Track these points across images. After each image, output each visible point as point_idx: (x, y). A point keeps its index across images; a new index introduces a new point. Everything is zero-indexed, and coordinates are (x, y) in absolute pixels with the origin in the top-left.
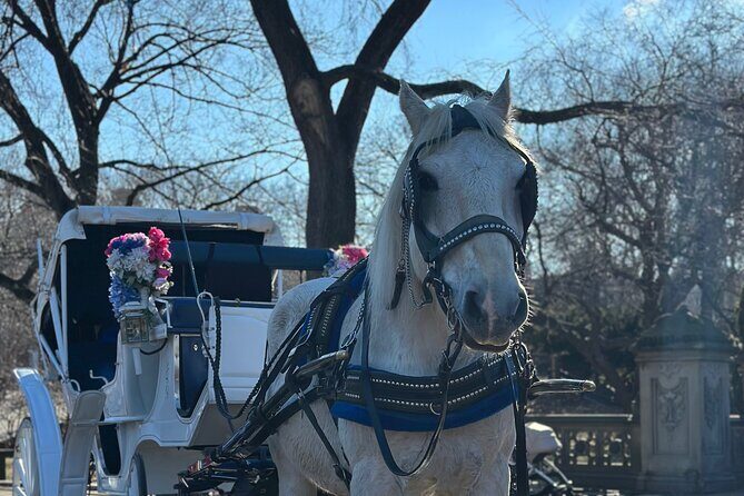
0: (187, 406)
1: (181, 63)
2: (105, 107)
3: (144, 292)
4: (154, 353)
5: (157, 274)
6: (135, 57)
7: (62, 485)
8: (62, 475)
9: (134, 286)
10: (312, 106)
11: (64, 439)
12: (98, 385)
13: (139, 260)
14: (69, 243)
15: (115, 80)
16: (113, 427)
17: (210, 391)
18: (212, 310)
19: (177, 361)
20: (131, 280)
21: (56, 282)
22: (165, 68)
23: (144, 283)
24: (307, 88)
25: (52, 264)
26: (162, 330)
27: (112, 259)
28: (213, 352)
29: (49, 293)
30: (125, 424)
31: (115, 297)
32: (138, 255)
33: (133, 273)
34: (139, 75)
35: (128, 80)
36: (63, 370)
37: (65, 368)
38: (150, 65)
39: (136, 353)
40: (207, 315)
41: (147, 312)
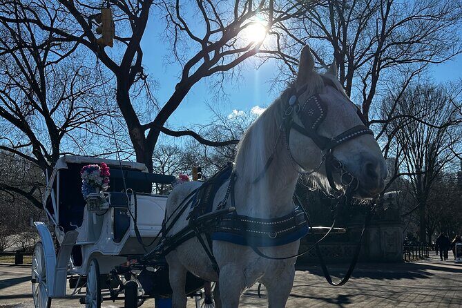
0: (118, 237)
1: (89, 121)
2: (62, 135)
3: (97, 189)
4: (102, 215)
5: (103, 182)
6: (73, 118)
7: (56, 271)
8: (57, 266)
9: (93, 186)
10: (138, 136)
11: (57, 255)
12: (74, 228)
13: (96, 176)
14: (61, 170)
15: (66, 125)
16: (79, 246)
17: (132, 232)
18: (133, 196)
19: (113, 219)
20: (92, 184)
21: (54, 186)
22: (84, 122)
23: (98, 186)
24: (136, 130)
25: (52, 179)
26: (106, 205)
27: (84, 175)
28: (133, 214)
29: (51, 191)
30: (85, 245)
31: (84, 191)
32: (95, 174)
33: (93, 181)
34: (75, 124)
35: (71, 125)
36: (56, 223)
37: (58, 222)
38: (79, 121)
39: (94, 215)
40: (130, 198)
41: (99, 197)
